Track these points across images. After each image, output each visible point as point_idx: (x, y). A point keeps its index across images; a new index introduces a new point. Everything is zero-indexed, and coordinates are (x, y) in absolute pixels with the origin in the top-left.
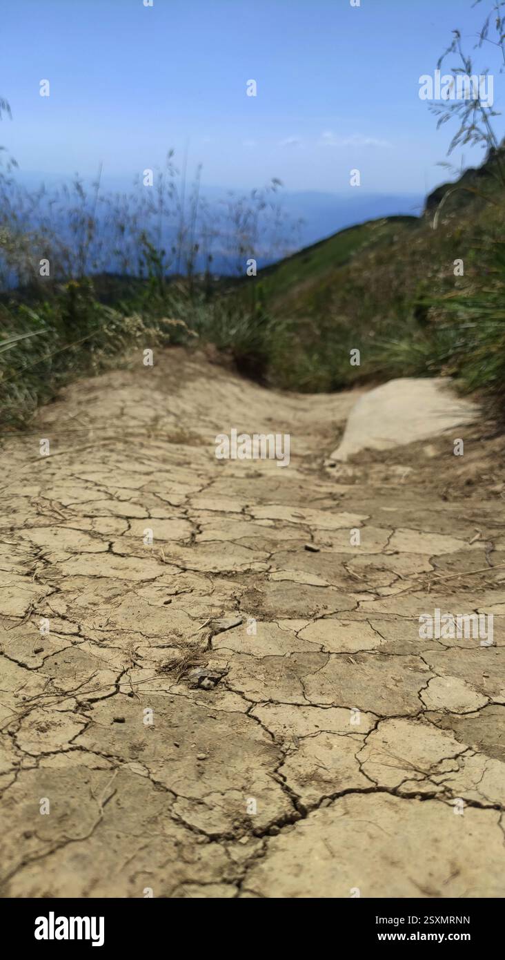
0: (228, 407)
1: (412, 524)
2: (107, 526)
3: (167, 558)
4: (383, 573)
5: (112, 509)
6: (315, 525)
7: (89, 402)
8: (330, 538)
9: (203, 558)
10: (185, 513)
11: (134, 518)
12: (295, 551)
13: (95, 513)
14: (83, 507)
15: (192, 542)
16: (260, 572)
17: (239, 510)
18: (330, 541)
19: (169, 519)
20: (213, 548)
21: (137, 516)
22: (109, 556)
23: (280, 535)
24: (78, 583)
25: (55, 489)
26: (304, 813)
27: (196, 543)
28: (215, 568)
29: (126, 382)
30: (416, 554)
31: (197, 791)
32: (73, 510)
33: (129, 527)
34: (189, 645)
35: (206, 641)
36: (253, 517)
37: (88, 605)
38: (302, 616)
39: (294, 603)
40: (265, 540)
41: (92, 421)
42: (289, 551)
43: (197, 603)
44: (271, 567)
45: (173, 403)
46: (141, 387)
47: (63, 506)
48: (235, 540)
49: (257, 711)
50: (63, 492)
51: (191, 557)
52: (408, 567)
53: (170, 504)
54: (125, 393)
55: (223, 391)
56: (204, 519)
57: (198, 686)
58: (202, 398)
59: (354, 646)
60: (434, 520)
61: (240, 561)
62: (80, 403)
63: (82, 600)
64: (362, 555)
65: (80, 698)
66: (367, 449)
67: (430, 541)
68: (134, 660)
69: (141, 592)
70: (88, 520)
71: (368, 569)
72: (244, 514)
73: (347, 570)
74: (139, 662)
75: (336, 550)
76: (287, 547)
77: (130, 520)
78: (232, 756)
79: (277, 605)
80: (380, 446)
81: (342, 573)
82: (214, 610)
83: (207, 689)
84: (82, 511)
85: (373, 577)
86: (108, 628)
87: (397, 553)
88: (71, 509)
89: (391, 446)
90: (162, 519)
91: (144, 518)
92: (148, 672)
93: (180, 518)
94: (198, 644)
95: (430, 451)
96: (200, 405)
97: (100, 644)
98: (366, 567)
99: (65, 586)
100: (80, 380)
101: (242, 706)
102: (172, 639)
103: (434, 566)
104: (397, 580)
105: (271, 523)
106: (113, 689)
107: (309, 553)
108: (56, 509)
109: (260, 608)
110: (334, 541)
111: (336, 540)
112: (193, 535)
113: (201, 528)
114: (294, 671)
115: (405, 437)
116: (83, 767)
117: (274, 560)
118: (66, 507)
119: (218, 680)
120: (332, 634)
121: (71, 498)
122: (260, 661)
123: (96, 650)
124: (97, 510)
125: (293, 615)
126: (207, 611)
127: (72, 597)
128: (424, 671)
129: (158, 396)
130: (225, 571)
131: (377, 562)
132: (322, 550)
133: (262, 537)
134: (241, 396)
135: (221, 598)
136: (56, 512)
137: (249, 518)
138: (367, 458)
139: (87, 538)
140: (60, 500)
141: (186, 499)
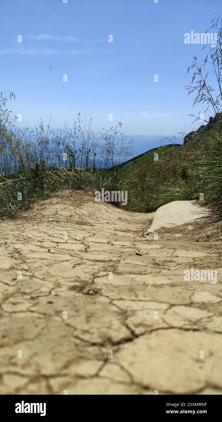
0: (102, 213)
1: (184, 248)
2: (48, 244)
3: (74, 255)
4: (171, 263)
5: (50, 239)
6: (141, 248)
7: (42, 209)
8: (147, 251)
9: (91, 256)
10: (83, 242)
11: (60, 243)
12: (132, 255)
13: (43, 240)
14: (38, 238)
15: (86, 251)
16: (116, 261)
17: (107, 242)
18: (147, 252)
19: (76, 244)
20: (95, 252)
21: (61, 242)
22: (49, 253)
23: (124, 250)
24: (34, 260)
25: (25, 232)
26: (137, 336)
27: (87, 251)
28: (96, 259)
29: (58, 202)
30: (186, 257)
31: (86, 327)
32: (33, 239)
33: (58, 245)
34: (83, 281)
35: (91, 280)
36: (113, 244)
37: (38, 267)
38: (135, 274)
39: (131, 269)
40: (118, 251)
41: (43, 216)
42: (129, 255)
43: (88, 268)
44: (121, 259)
45: (78, 210)
46: (64, 204)
47: (29, 238)
48: (105, 251)
49: (115, 302)
50: (29, 233)
51: (85, 255)
52: (183, 261)
53: (76, 240)
54: (58, 206)
55: (100, 207)
56: (91, 244)
57: (88, 294)
58: (91, 210)
59: (159, 283)
60: (194, 247)
61: (107, 257)
62: (38, 210)
63: (35, 265)
64: (161, 257)
65: (33, 295)
66: (163, 228)
67: (192, 253)
68: (58, 285)
69: (62, 263)
70: (40, 243)
71: (165, 261)
72: (109, 243)
73: (155, 262)
74: (60, 286)
75: (150, 255)
76: (128, 253)
77: (58, 243)
78: (103, 316)
79: (124, 270)
80: (168, 226)
81: (153, 262)
82: (95, 271)
83: (92, 295)
84: (37, 239)
85: (167, 264)
86: (47, 274)
87: (177, 256)
88: (32, 239)
89: (173, 226)
90: (72, 243)
91: (64, 243)
92: (64, 288)
93: (80, 244)
94: (87, 281)
95: (190, 228)
96: (90, 212)
97: (43, 279)
98: (164, 261)
99: (27, 261)
100: (39, 201)
101: (108, 300)
102: (76, 279)
103: (194, 260)
104: (178, 265)
105: (121, 246)
106: (48, 293)
107: (138, 256)
108: (26, 238)
109: (116, 271)
110: (149, 253)
111: (150, 252)
112: (86, 249)
113: (89, 247)
114: (131, 290)
115: (179, 223)
116: (33, 317)
117: (122, 257)
118: (30, 238)
119: (97, 292)
120: (149, 279)
121: (32, 235)
122: (116, 287)
123: (40, 281)
124: (44, 239)
125: (131, 273)
126: (92, 270)
127: (31, 264)
128: (192, 290)
129: (72, 207)
130: (100, 260)
131: (169, 259)
132: (143, 255)
133: (117, 250)
134: (108, 210)
135: (99, 267)
136: (25, 239)
137: (111, 245)
138: (163, 231)
139: (39, 248)
140: (27, 236)
141: (83, 238)
